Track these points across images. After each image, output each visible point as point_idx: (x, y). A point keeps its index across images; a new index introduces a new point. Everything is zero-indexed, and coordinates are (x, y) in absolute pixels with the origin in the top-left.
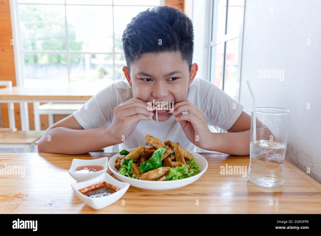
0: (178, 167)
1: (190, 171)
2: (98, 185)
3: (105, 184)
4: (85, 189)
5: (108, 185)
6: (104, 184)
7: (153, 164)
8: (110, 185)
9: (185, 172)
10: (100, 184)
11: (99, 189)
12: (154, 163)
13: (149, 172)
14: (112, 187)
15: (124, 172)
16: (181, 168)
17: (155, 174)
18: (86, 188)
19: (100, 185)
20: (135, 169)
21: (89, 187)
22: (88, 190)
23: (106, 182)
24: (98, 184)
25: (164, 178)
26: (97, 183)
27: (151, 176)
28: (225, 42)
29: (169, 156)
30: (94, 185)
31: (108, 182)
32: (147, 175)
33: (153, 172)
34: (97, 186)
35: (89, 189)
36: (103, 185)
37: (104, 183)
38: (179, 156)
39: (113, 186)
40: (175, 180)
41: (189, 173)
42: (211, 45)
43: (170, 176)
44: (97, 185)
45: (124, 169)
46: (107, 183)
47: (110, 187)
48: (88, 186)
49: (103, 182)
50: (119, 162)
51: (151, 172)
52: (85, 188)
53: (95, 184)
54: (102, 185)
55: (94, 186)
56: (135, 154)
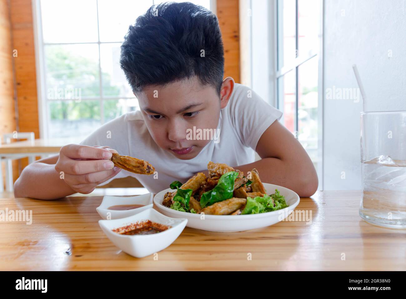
0: (257, 197)
1: (275, 205)
2: (140, 226)
3: (151, 225)
4: (120, 230)
5: (154, 226)
6: (149, 224)
7: (221, 193)
8: (157, 224)
9: (269, 204)
10: (143, 224)
11: (141, 231)
12: (223, 191)
13: (216, 204)
14: (160, 228)
15: (178, 207)
16: (262, 199)
17: (225, 207)
18: (123, 228)
19: (143, 226)
20: (194, 204)
21: (127, 227)
22: (125, 231)
23: (151, 221)
24: (140, 224)
25: (239, 212)
26: (138, 222)
27: (219, 209)
28: (297, 68)
29: (243, 186)
30: (133, 225)
31: (155, 220)
32: (213, 208)
33: (221, 205)
34: (138, 227)
35: (127, 231)
36: (147, 225)
37: (149, 222)
38: (258, 186)
39: (163, 226)
40: (255, 213)
41: (276, 207)
42: (278, 75)
43: (247, 209)
44: (137, 225)
45: (178, 202)
46: (153, 223)
47: (158, 228)
48: (125, 225)
49: (147, 221)
50: (169, 196)
51: (220, 204)
52: (120, 228)
53: (136, 224)
54: (145, 225)
55: (134, 227)
56: (193, 185)
